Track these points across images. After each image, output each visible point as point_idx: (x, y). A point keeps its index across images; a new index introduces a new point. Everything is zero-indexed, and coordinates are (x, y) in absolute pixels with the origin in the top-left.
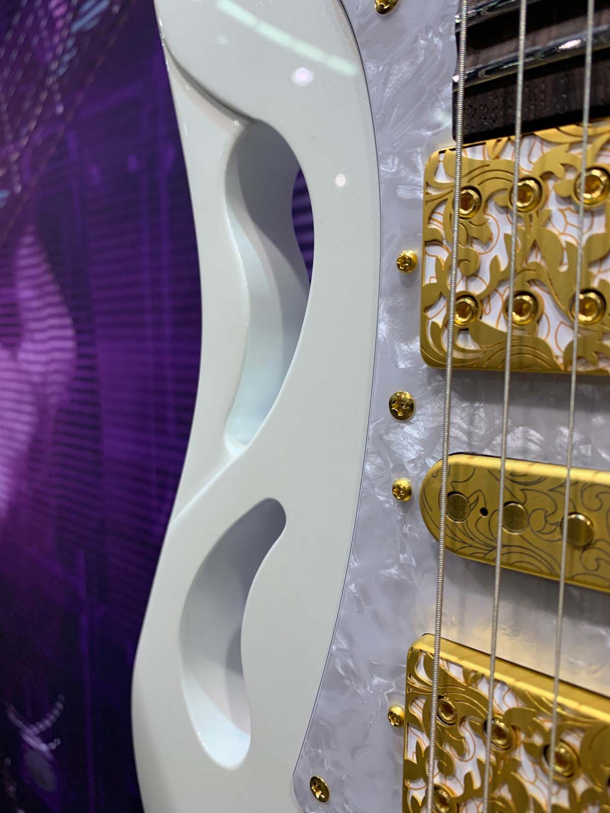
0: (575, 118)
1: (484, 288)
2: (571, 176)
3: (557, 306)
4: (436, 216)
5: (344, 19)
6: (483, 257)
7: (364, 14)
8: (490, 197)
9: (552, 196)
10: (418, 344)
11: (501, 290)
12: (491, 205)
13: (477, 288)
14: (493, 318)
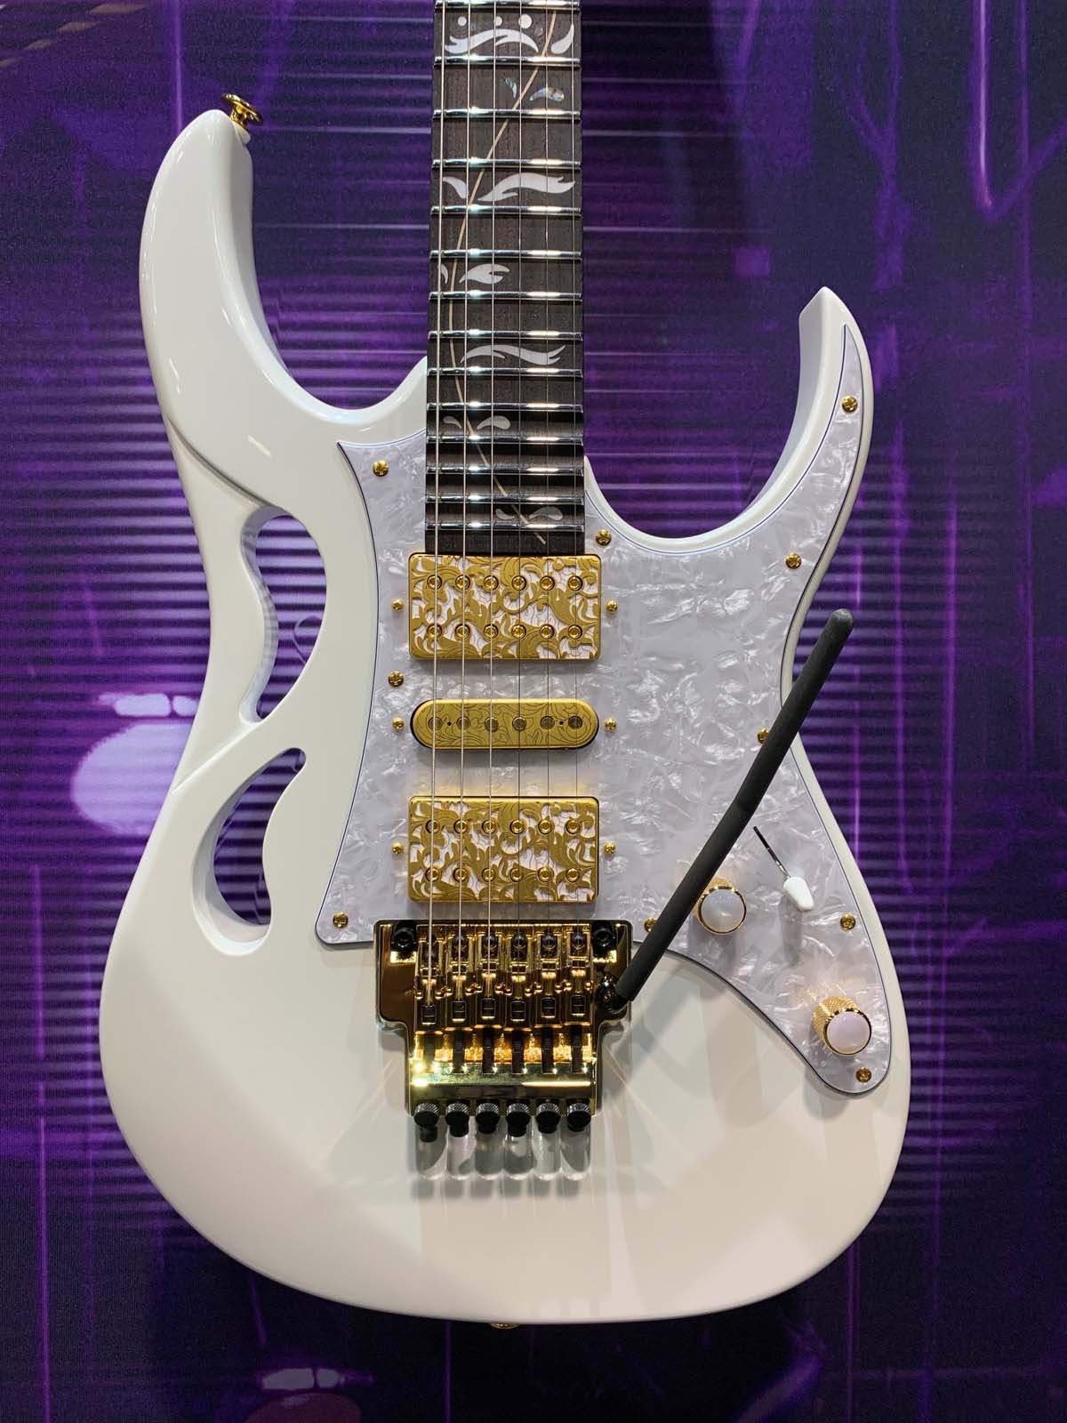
0: (487, 554)
1: (444, 622)
2: (481, 578)
3: (478, 632)
4: (417, 586)
5: (348, 469)
6: (443, 608)
7: (365, 472)
8: (445, 582)
9: (474, 585)
10: (407, 646)
11: (453, 623)
12: (446, 584)
13: (442, 622)
14: (449, 635)
